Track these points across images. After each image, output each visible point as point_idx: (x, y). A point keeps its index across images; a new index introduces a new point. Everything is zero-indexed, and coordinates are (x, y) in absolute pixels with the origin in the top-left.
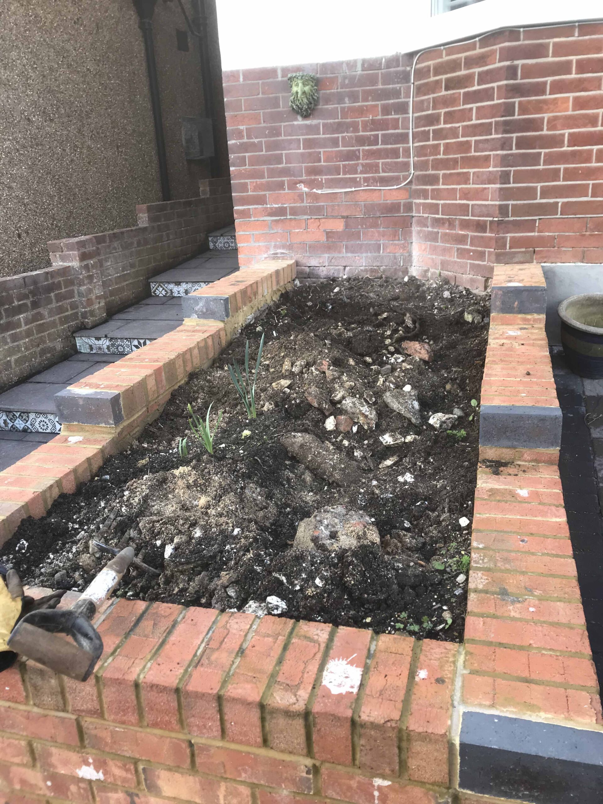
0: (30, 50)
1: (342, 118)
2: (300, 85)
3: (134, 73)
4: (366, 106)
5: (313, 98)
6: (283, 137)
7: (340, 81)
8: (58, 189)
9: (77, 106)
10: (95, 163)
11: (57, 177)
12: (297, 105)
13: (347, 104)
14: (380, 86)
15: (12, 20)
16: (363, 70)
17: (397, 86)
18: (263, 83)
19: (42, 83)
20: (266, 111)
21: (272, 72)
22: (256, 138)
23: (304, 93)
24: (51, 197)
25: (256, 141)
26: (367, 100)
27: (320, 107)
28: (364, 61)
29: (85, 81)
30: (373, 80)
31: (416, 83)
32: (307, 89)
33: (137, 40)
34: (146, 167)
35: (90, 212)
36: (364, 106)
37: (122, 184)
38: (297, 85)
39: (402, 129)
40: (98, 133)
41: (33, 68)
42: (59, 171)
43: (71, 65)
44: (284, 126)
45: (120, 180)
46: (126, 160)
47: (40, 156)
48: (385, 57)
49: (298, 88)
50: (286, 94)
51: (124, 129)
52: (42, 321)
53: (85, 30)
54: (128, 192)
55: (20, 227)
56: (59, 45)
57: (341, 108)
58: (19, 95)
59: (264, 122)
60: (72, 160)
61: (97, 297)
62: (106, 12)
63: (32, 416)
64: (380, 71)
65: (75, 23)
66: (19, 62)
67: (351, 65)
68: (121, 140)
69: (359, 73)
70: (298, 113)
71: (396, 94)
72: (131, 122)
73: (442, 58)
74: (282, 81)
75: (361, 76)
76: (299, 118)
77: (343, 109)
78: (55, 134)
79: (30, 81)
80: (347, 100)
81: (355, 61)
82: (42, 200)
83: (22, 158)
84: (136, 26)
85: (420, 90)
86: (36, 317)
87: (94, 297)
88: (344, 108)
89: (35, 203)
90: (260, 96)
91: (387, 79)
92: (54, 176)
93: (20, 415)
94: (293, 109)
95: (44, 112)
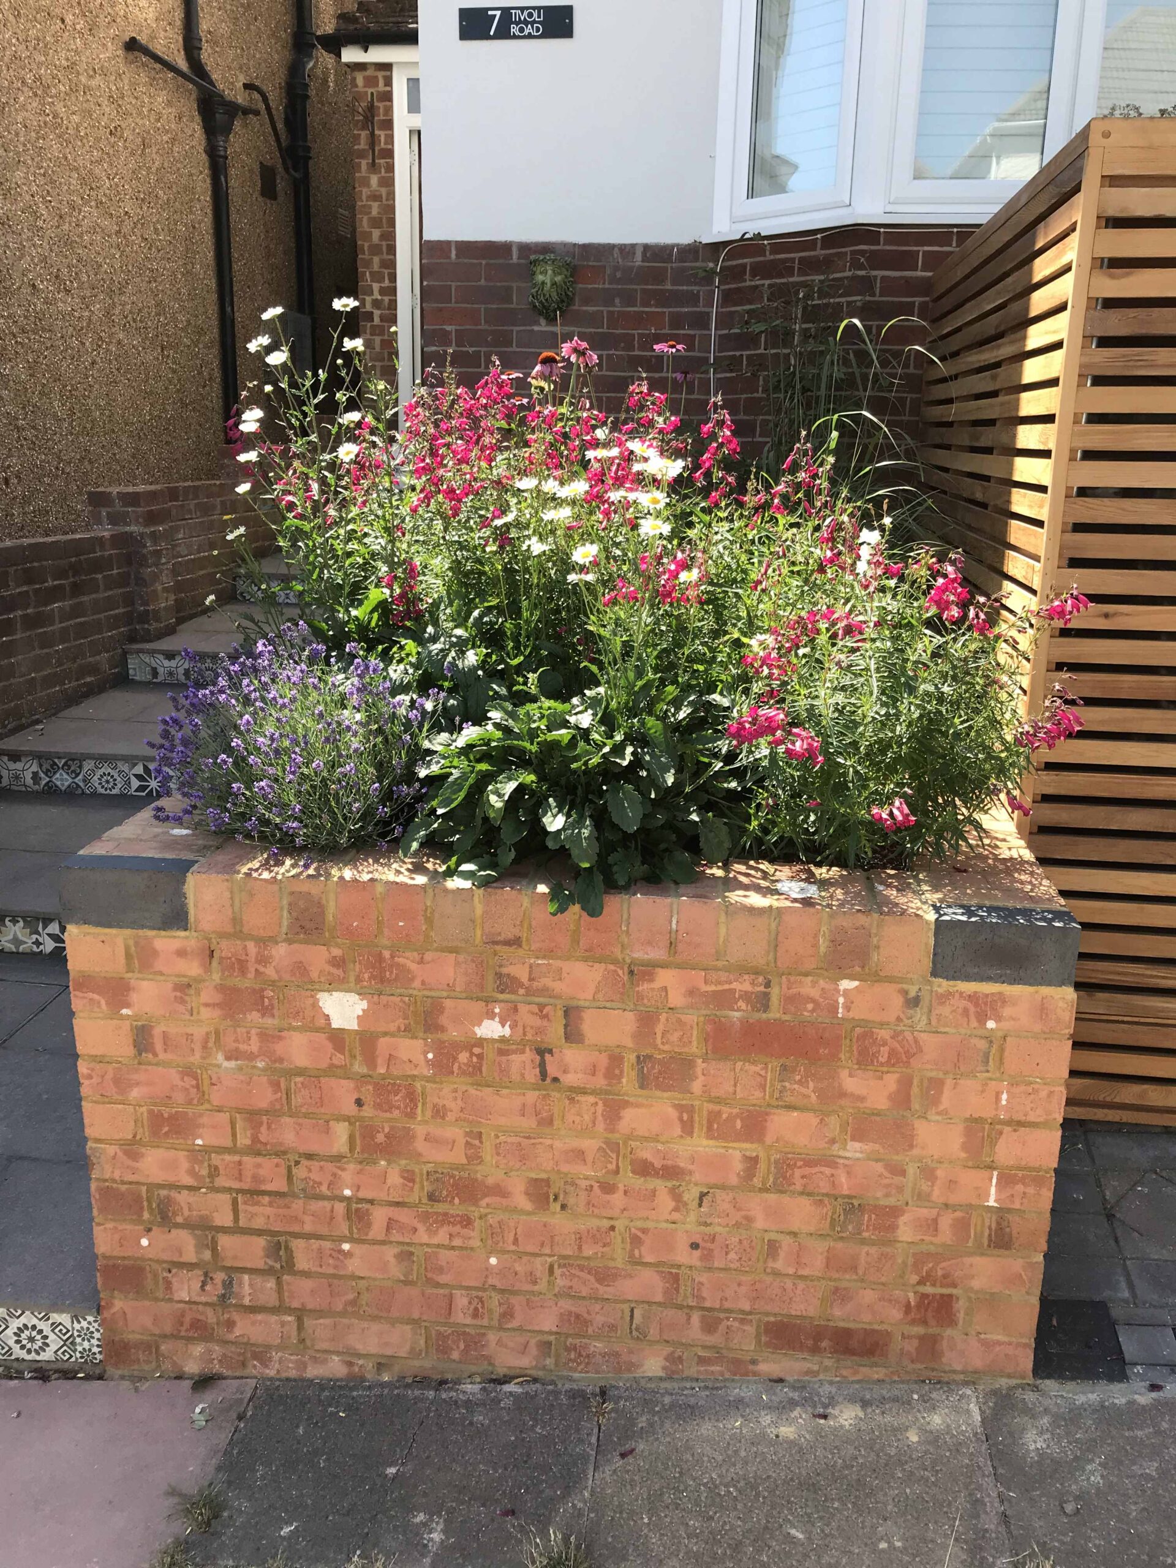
0: (42, 171)
1: (608, 328)
2: (550, 272)
3: (194, 227)
4: (646, 313)
5: (566, 295)
6: (515, 349)
7: (608, 271)
8: (70, 409)
9: (106, 272)
10: (127, 371)
11: (69, 388)
12: (541, 302)
13: (618, 307)
14: (669, 287)
15: (20, 119)
16: (643, 261)
17: (695, 288)
18: (487, 264)
19: (58, 227)
20: (489, 306)
21: (503, 248)
22: (471, 346)
23: (554, 284)
24: (60, 420)
25: (471, 350)
26: (647, 305)
27: (576, 308)
28: (646, 247)
29: (119, 232)
30: (658, 276)
31: (722, 287)
32: (558, 279)
33: (201, 172)
34: (204, 387)
35: (115, 454)
36: (643, 312)
37: (165, 411)
38: (545, 273)
39: (699, 351)
40: (134, 320)
41: (45, 202)
42: (72, 378)
43: (101, 203)
44: (518, 332)
45: (163, 404)
46: (174, 371)
47: (47, 349)
48: (678, 245)
49: (546, 277)
50: (524, 285)
51: (174, 319)
52: (83, 619)
53: (125, 148)
54: (174, 427)
55: (9, 466)
56: (85, 168)
57: (608, 312)
58: (21, 243)
59: (486, 322)
60: (93, 363)
61: (165, 590)
62: (158, 121)
63: (88, 765)
64: (669, 265)
65: (111, 133)
66: (25, 188)
67: (626, 250)
68: (168, 336)
69: (637, 264)
70: (541, 314)
71: (693, 299)
72: (183, 308)
73: (765, 256)
74: (518, 265)
75: (640, 267)
76: (543, 321)
77: (610, 313)
78: (71, 314)
79: (40, 223)
80: (617, 301)
81: (633, 246)
82: (45, 424)
83: (19, 349)
84: (201, 149)
85: (728, 298)
86: (77, 611)
87: (160, 588)
88: (613, 312)
89: (34, 427)
90: (483, 282)
91: (680, 276)
92: (65, 386)
93: (66, 764)
94: (535, 306)
95: (57, 277)
